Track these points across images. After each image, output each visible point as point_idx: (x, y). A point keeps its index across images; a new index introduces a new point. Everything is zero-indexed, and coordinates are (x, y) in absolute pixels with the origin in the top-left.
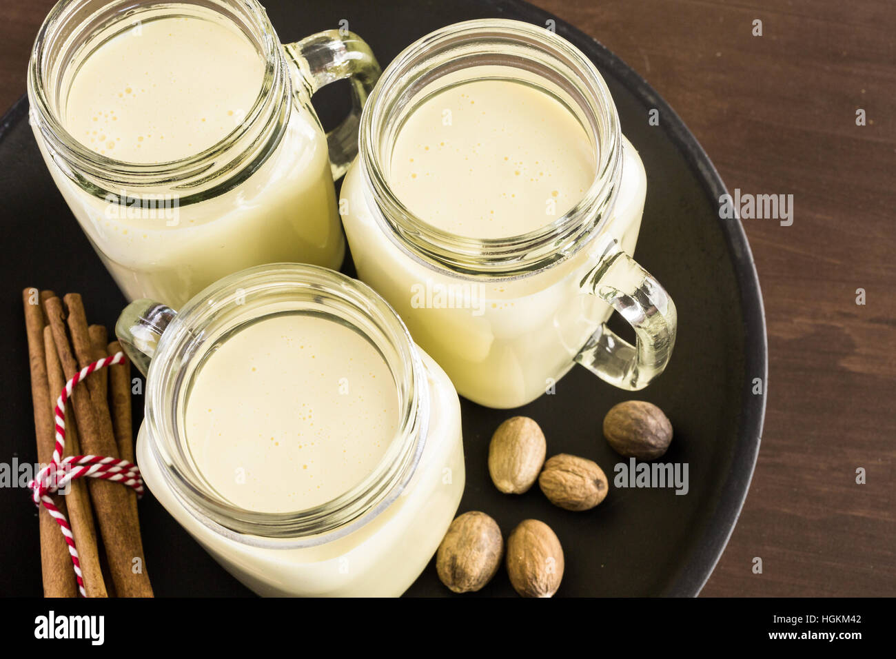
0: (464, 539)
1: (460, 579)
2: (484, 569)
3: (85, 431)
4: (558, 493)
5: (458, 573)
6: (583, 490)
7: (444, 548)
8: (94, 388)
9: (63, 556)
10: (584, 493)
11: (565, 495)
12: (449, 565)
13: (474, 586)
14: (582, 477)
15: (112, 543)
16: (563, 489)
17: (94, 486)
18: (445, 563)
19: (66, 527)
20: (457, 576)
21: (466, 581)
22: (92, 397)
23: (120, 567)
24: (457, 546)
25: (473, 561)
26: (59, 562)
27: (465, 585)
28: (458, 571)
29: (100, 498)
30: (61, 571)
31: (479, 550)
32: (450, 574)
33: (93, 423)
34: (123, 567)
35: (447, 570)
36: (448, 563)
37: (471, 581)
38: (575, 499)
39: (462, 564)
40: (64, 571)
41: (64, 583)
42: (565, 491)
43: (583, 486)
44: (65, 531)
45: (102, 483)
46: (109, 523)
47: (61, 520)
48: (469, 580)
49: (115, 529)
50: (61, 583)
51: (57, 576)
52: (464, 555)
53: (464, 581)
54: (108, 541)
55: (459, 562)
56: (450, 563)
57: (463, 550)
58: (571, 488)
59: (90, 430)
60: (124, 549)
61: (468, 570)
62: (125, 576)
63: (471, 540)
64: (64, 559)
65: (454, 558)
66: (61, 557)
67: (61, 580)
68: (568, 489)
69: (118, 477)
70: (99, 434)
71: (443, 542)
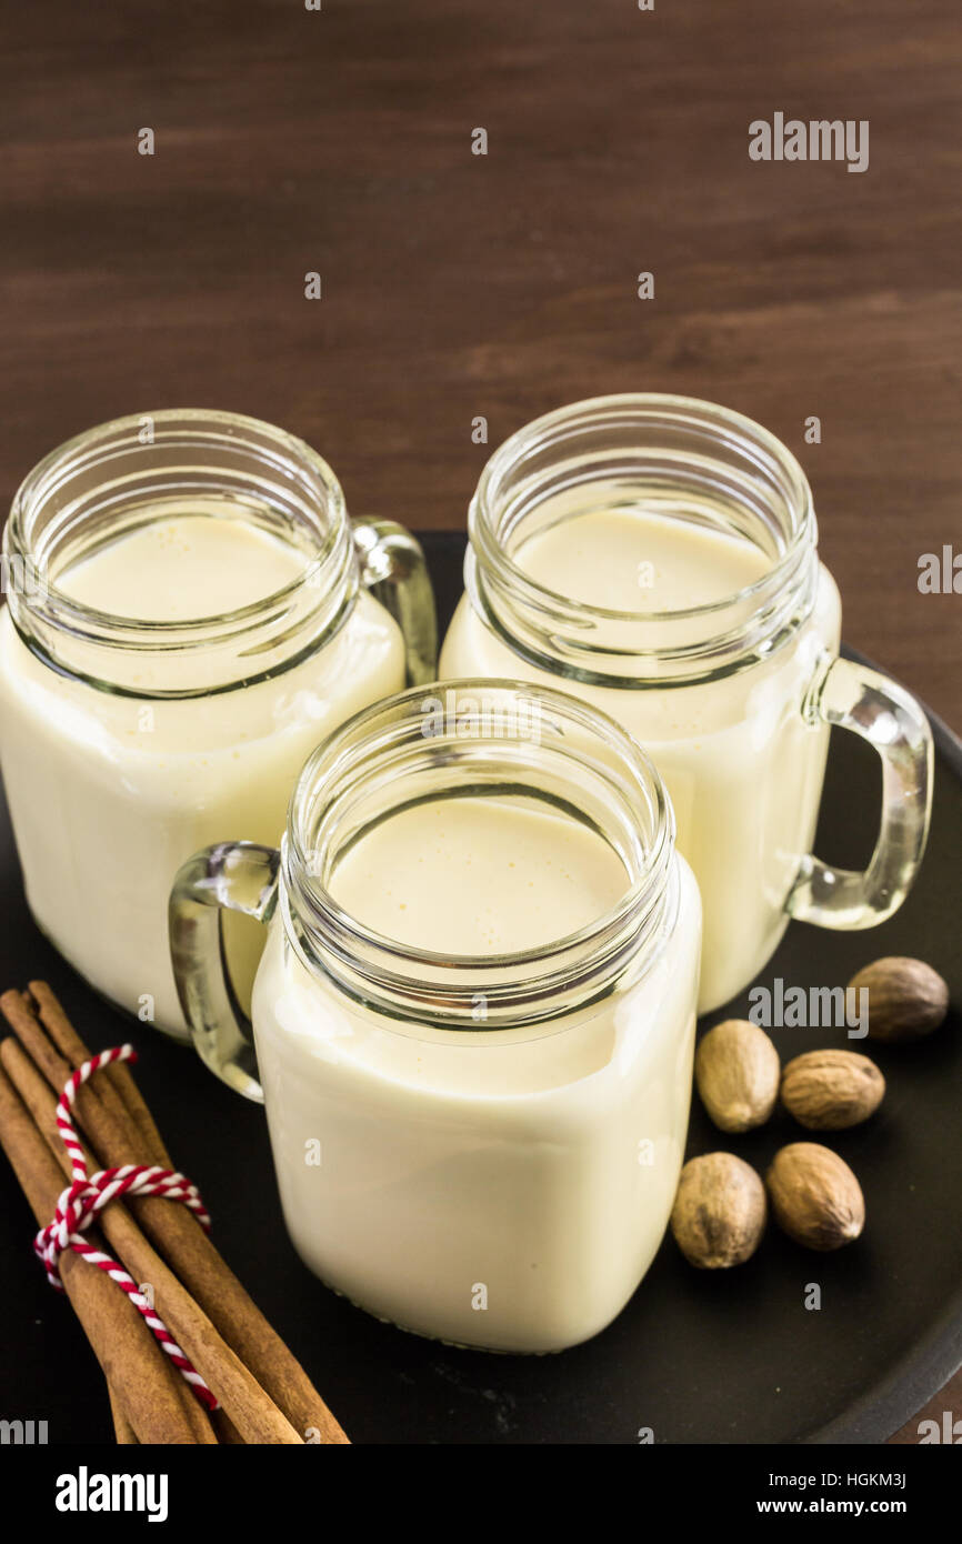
0: (708, 1180)
1: (719, 1237)
2: (749, 1215)
3: (110, 1143)
4: (817, 1098)
5: (714, 1230)
6: (852, 1084)
7: (682, 1203)
8: (103, 1091)
9: (125, 1308)
10: (855, 1087)
11: (828, 1097)
12: (697, 1223)
13: (742, 1246)
14: (844, 1067)
15: (197, 1272)
16: (822, 1089)
17: (145, 1208)
18: (690, 1223)
19: (117, 1269)
20: (714, 1234)
21: (730, 1239)
22: (105, 1102)
23: (220, 1301)
24: (701, 1192)
25: (732, 1204)
26: (122, 1317)
27: (729, 1246)
28: (715, 1225)
29: (159, 1220)
30: (129, 1326)
31: (734, 1188)
32: (701, 1234)
33: (118, 1132)
34: (223, 1298)
35: (696, 1229)
36: (695, 1220)
37: (737, 1237)
38: (844, 1099)
39: (717, 1213)
40: (134, 1326)
41: (140, 1339)
42: (828, 1091)
43: (850, 1077)
44: (118, 1276)
45: (156, 1201)
46: (185, 1247)
47: (107, 1263)
48: (733, 1236)
49: (195, 1253)
50: (135, 1341)
51: (124, 1334)
52: (715, 1199)
53: (726, 1240)
54: (190, 1272)
55: (711, 1211)
56: (699, 1217)
57: (712, 1194)
58: (835, 1084)
59: (117, 1140)
60: (217, 1277)
61: (729, 1219)
62: (232, 1311)
63: (719, 1178)
64: (129, 1312)
65: (702, 1209)
66: (122, 1310)
67: (133, 1336)
68: (831, 1087)
69: (176, 1192)
70: (130, 1144)
71: (677, 1199)
